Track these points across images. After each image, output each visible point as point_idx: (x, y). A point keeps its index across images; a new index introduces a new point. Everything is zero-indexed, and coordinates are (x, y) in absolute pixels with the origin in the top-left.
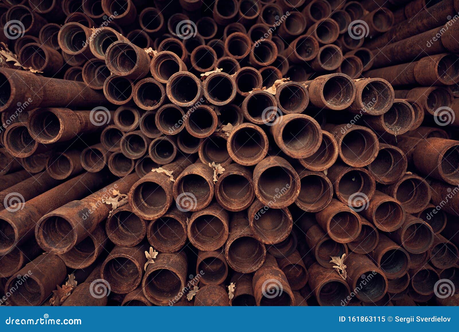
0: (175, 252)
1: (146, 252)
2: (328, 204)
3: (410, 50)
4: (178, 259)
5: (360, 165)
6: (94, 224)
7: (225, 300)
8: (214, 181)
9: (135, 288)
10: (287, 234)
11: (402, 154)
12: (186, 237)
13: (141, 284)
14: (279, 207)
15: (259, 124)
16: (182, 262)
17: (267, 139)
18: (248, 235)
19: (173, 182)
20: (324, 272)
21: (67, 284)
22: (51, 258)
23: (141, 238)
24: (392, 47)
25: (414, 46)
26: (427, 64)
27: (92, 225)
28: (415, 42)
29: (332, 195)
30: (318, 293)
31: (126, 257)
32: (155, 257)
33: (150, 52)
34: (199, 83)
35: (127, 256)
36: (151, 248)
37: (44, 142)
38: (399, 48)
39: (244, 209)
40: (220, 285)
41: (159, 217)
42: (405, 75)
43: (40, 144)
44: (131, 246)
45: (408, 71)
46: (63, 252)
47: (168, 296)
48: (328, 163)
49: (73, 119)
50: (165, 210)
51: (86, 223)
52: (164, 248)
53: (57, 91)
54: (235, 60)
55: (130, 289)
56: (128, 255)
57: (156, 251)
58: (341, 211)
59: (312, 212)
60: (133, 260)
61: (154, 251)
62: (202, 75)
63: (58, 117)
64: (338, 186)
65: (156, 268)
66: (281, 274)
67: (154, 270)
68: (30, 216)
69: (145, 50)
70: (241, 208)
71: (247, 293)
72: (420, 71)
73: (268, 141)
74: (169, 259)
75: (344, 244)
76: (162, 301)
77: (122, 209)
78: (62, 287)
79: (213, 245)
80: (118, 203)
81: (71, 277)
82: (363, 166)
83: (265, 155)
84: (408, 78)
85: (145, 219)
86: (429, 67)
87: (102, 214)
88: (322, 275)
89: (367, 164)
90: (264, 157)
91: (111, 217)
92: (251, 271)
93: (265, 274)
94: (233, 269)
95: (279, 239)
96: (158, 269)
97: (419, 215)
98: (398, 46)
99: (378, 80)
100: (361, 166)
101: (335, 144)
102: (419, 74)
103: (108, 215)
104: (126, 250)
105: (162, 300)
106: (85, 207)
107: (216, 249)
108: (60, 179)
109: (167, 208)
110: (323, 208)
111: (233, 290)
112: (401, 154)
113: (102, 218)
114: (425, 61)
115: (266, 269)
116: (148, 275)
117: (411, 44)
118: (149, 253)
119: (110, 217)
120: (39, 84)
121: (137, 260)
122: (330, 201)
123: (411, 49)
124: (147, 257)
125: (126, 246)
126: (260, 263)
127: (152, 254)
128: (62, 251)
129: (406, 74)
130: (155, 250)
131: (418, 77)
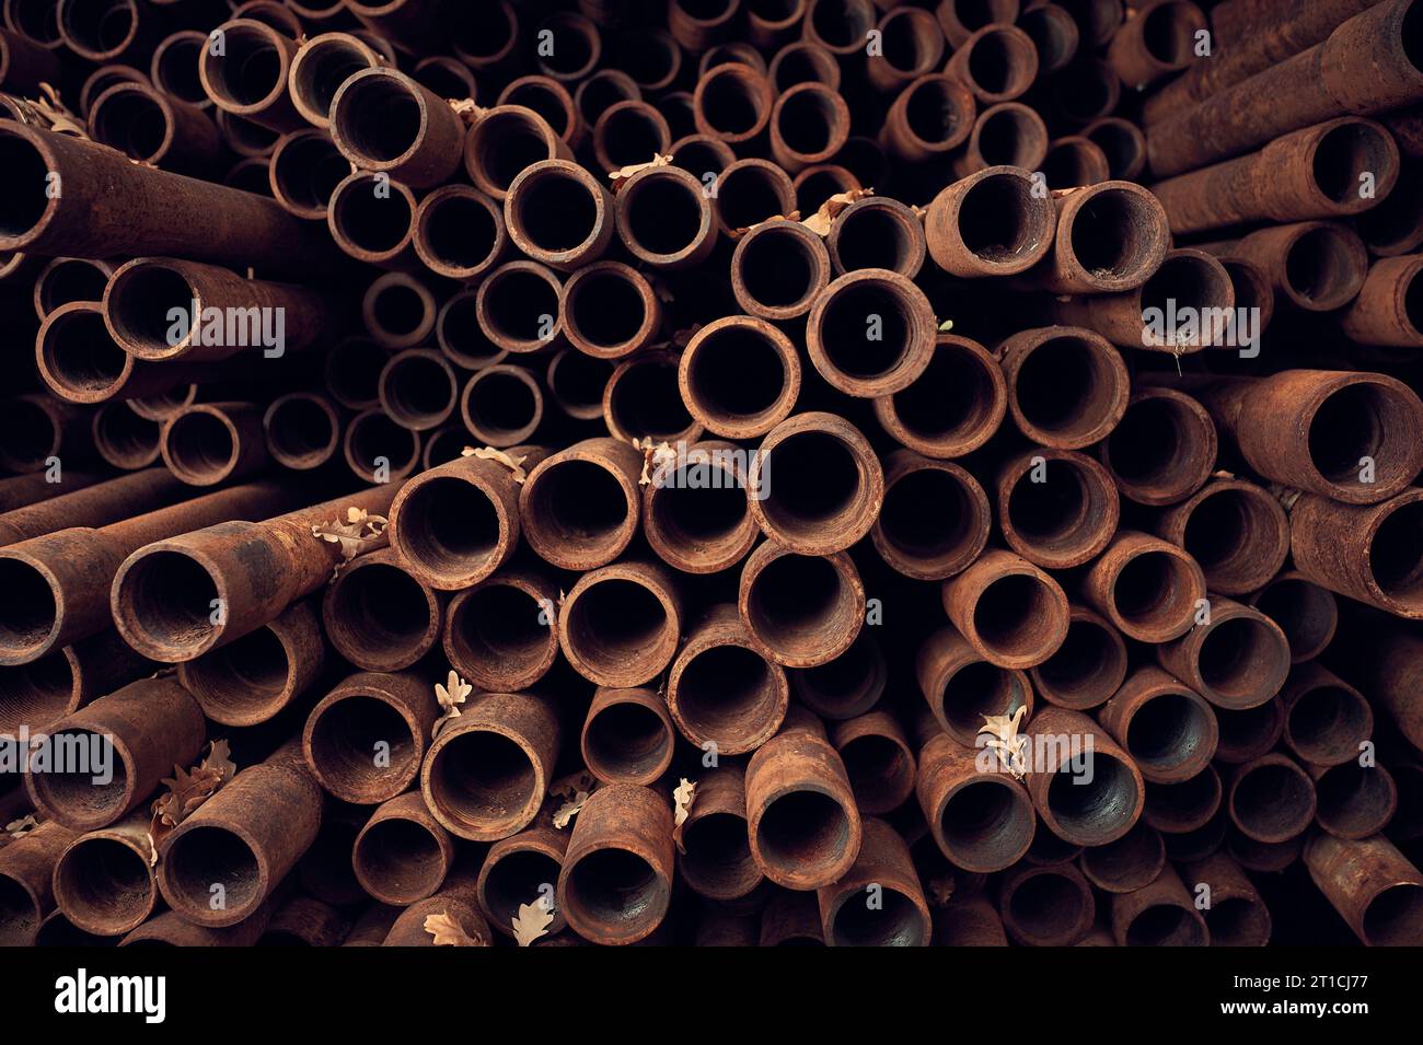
0: (522, 692)
1: (439, 687)
2: (976, 555)
3: (1242, 114)
4: (531, 710)
5: (1071, 443)
6: (285, 587)
7: (662, 826)
8: (640, 482)
9: (401, 788)
10: (849, 639)
11: (1201, 416)
12: (555, 645)
13: (418, 776)
14: (821, 549)
15: (776, 317)
16: (544, 718)
17: (797, 361)
18: (735, 641)
19: (521, 485)
20: (960, 757)
21: (204, 767)
22: (160, 691)
23: (425, 644)
24: (1196, 113)
25: (1252, 103)
26: (1285, 153)
27: (276, 589)
28: (1257, 90)
29: (988, 529)
30: (938, 815)
31: (377, 696)
32: (463, 700)
33: (467, 108)
34: (600, 195)
35: (382, 695)
36: (452, 674)
37: (150, 355)
38: (1214, 112)
39: (728, 565)
40: (650, 786)
41: (477, 581)
42: (1229, 192)
43: (138, 362)
44: (396, 669)
45: (1236, 179)
46: (190, 654)
47: (499, 814)
48: (976, 435)
49: (234, 295)
50: (494, 561)
51: (259, 580)
52: (493, 678)
53: (188, 208)
54: (724, 145)
55: (390, 792)
56: (383, 691)
57: (466, 683)
58: (1008, 574)
59: (926, 578)
60: (398, 703)
61: (460, 684)
62: (614, 175)
63: (191, 282)
64: (1006, 505)
65: (463, 729)
66: (827, 754)
67: (457, 734)
68: (101, 561)
69: (453, 105)
70: (720, 565)
71: (729, 811)
72: (1265, 176)
73: (798, 365)
74: (504, 705)
75: (1018, 670)
76: (479, 828)
77: (372, 559)
78: (189, 774)
79: (634, 672)
80: (360, 541)
81: (218, 748)
82: (1081, 445)
83: (789, 408)
84: (1236, 200)
85: (437, 587)
86: (1289, 160)
87: (309, 567)
88: (953, 765)
89: (1093, 439)
90: (787, 412)
91: (340, 580)
92: (743, 748)
93: (779, 752)
94: (690, 740)
95: (824, 654)
96: (467, 730)
97: (1255, 599)
98: (1211, 108)
99: (1122, 187)
100: (1074, 446)
101: (998, 379)
102: (1265, 186)
103: (332, 576)
104: (378, 678)
105: (479, 824)
106: (260, 537)
107: (640, 683)
108: (201, 484)
109: (501, 557)
110: (959, 567)
111: (687, 799)
112: (1198, 416)
113: (311, 578)
114: (1280, 145)
115: (785, 741)
116: (438, 748)
117: (1244, 97)
118: (447, 690)
119: (337, 579)
120: (133, 179)
121: (412, 707)
122: (982, 547)
123: (1247, 114)
124: (440, 701)
125: (381, 669)
126: (772, 725)
127: (453, 691)
128: (186, 653)
129: (1232, 189)
130: (463, 680)
131: (1261, 195)
